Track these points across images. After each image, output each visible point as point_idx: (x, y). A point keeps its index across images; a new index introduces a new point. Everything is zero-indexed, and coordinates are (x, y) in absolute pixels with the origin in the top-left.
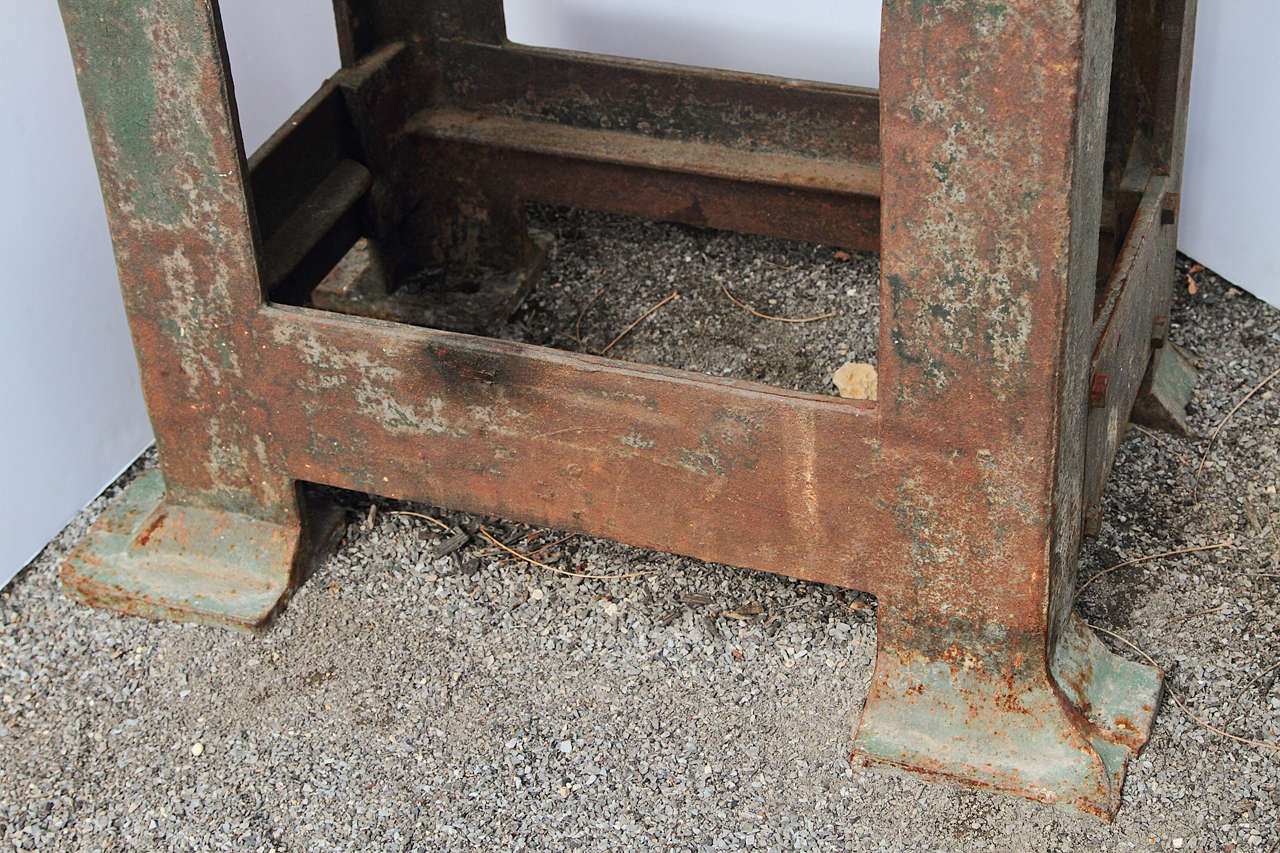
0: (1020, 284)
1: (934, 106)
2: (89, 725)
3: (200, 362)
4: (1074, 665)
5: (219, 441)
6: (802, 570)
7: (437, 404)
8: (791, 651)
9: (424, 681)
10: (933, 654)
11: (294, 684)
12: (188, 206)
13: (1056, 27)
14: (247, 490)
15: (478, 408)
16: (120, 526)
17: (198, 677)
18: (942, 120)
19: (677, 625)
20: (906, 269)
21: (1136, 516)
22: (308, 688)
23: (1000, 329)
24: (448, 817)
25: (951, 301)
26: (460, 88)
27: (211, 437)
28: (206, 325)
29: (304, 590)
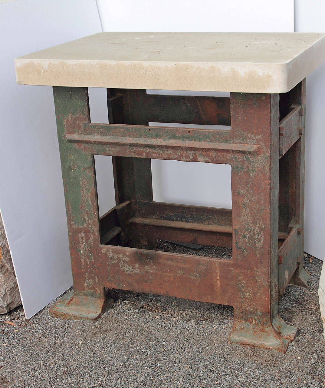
0: (261, 229)
1: (242, 191)
2: (56, 339)
3: (85, 259)
4: (278, 324)
5: (87, 278)
6: (217, 301)
7: (137, 266)
8: (215, 326)
9: (132, 331)
10: (246, 320)
11: (102, 332)
12: (86, 222)
13: (265, 173)
14: (93, 290)
15: (146, 266)
16: (62, 302)
17: (80, 330)
18: (244, 194)
19: (189, 322)
20: (238, 228)
21: (295, 302)
22: (105, 333)
23: (257, 240)
24: (137, 354)
25: (247, 234)
26: (142, 212)
27: (86, 277)
28: (87, 250)
29: (104, 314)
